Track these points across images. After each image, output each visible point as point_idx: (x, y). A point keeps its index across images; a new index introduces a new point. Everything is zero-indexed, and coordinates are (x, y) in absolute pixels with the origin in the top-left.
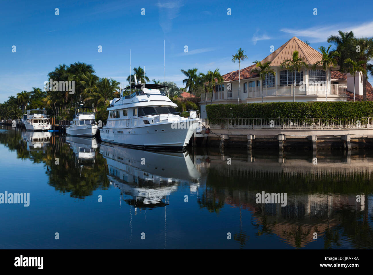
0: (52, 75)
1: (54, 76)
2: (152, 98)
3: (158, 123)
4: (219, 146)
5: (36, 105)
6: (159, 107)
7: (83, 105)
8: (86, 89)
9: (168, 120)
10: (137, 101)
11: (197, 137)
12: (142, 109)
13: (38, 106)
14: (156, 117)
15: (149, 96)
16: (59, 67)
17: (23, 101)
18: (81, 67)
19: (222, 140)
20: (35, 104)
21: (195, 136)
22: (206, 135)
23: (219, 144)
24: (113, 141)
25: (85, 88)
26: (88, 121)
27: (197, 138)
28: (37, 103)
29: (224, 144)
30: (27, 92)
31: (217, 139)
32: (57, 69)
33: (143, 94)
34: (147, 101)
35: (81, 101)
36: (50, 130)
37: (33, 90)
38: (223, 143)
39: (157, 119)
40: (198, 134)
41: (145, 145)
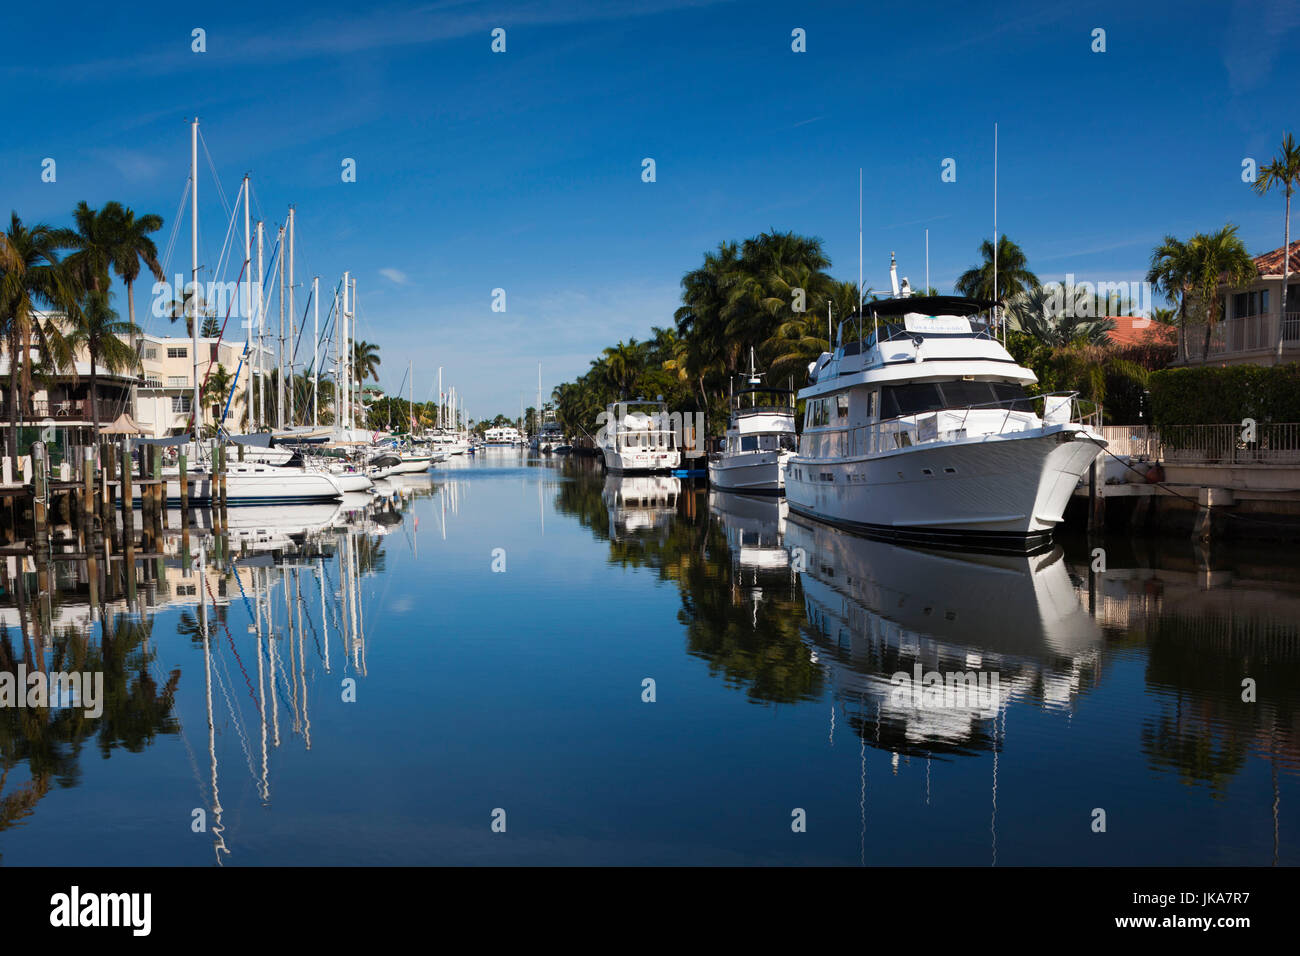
0: (696, 280)
1: (699, 285)
2: (930, 347)
3: (932, 441)
4: (1190, 532)
5: (654, 386)
6: (958, 381)
7: (758, 381)
8: (783, 327)
9: (964, 430)
10: (878, 362)
11: (1107, 497)
12: (892, 391)
13: (658, 388)
14: (925, 421)
15: (921, 341)
16: (717, 254)
17: (624, 375)
18: (781, 248)
19: (1202, 509)
20: (648, 384)
21: (1097, 494)
22: (1146, 490)
23: (1193, 525)
24: (811, 510)
25: (781, 324)
26: (772, 438)
27: (1110, 500)
28: (656, 381)
29: (1212, 525)
30: (637, 344)
31: (1188, 506)
32: (709, 259)
33: (902, 335)
34: (912, 361)
35: (753, 369)
36: (679, 471)
37: (653, 337)
38: (1207, 522)
39: (930, 427)
40: (1113, 487)
41: (895, 523)
